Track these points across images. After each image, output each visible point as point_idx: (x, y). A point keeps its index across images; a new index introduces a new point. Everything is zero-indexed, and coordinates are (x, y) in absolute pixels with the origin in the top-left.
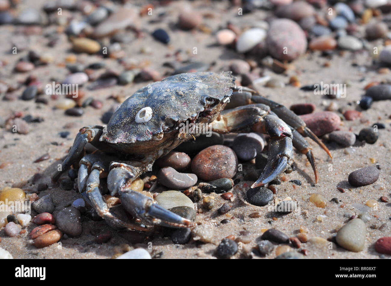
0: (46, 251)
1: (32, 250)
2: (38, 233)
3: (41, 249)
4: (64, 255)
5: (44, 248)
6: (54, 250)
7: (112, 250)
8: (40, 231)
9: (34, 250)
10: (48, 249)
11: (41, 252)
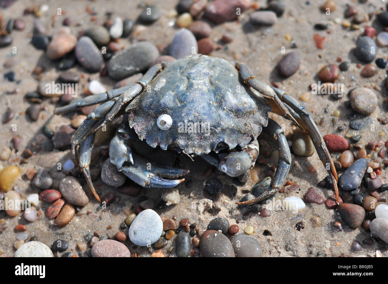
0: (70, 229)
1: (57, 231)
2: (54, 214)
3: (64, 228)
4: (85, 227)
5: (66, 226)
6: (75, 225)
7: (121, 210)
8: (56, 212)
9: (58, 230)
10: (70, 226)
11: (66, 231)
